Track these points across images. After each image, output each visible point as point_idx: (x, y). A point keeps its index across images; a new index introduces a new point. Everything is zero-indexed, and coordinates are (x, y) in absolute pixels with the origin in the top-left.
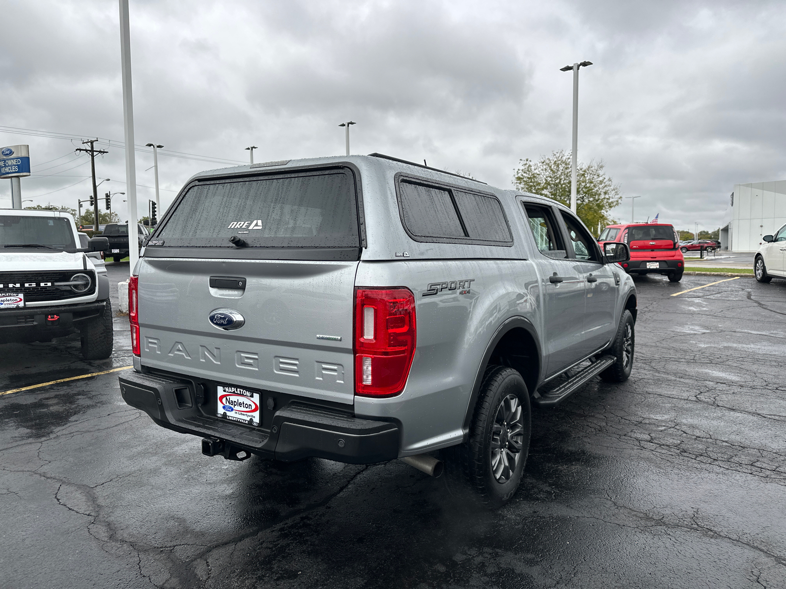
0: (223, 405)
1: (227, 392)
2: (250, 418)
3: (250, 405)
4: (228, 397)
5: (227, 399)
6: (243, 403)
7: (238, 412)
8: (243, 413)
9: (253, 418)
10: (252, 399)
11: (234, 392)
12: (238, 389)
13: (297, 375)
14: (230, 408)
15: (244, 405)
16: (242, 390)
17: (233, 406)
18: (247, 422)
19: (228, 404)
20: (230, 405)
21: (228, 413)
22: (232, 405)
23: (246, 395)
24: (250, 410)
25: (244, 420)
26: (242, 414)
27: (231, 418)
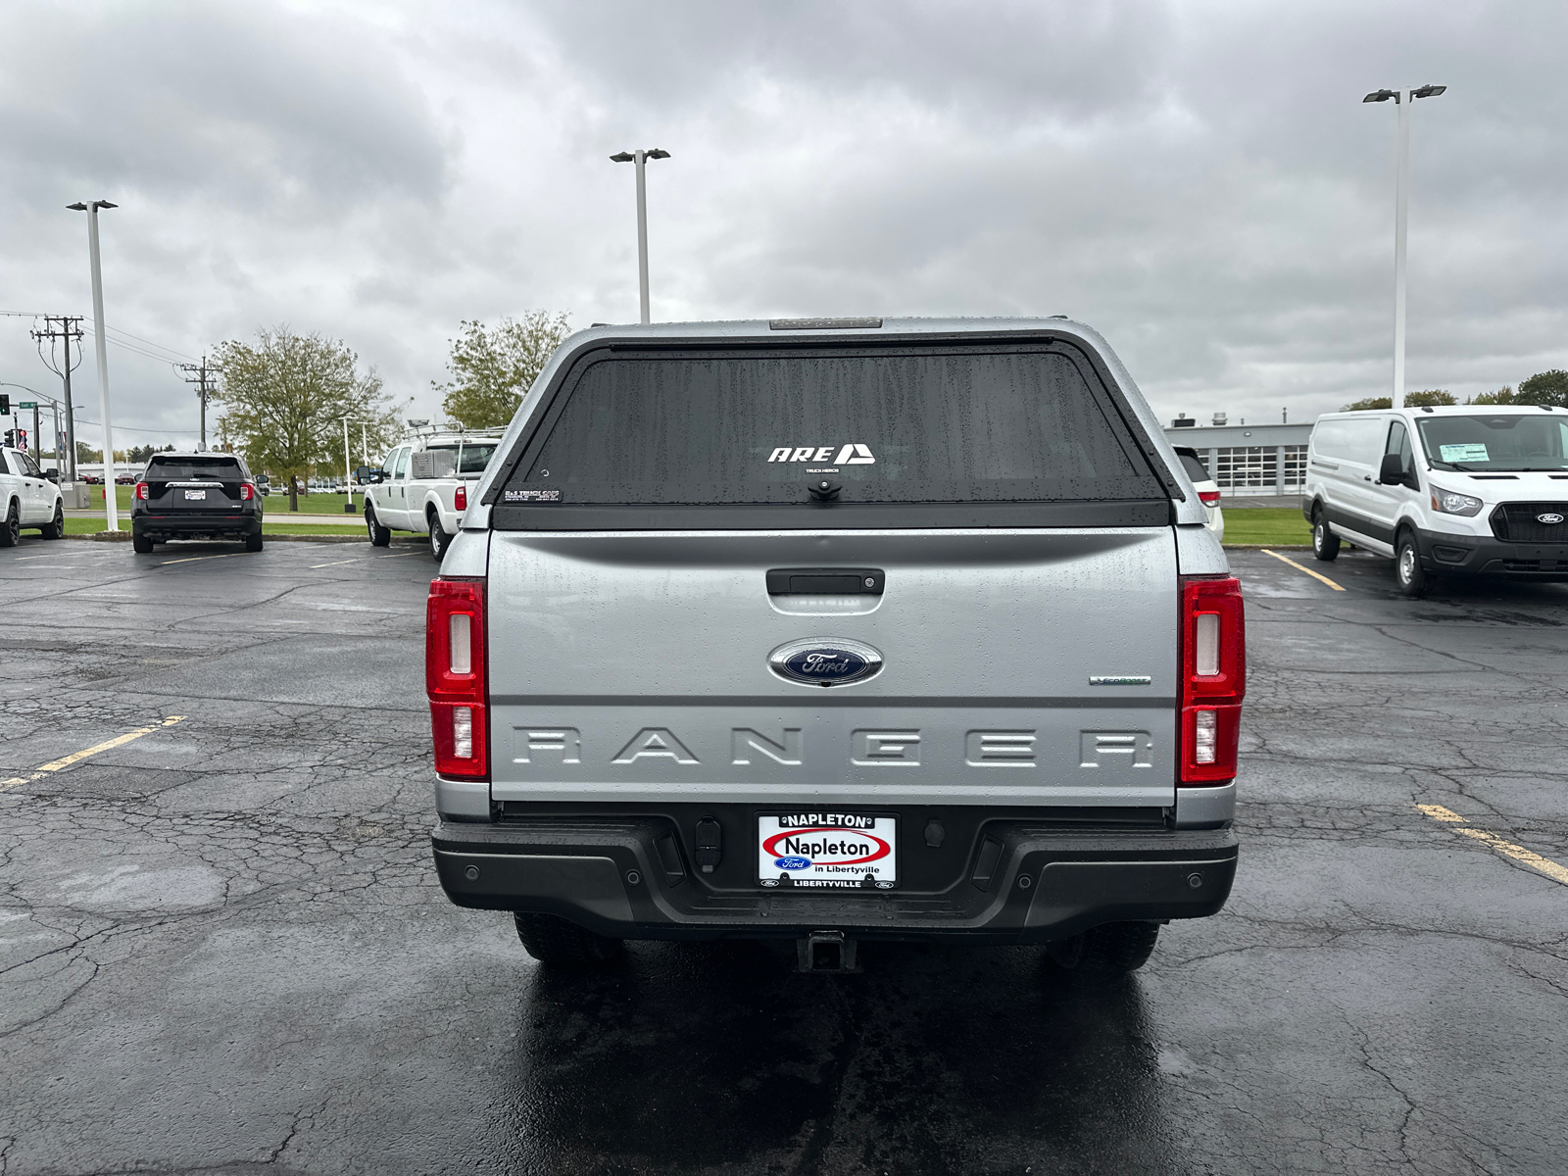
0: (776, 858)
1: (794, 826)
2: (865, 874)
3: (861, 846)
4: (793, 839)
5: (788, 842)
6: (842, 845)
7: (825, 867)
8: (841, 867)
9: (874, 874)
10: (870, 832)
11: (816, 824)
12: (829, 816)
13: (1033, 765)
14: (801, 860)
15: (846, 849)
16: (840, 817)
17: (808, 857)
18: (857, 885)
19: (792, 852)
20: (801, 855)
21: (793, 875)
22: (808, 853)
23: (854, 826)
24: (864, 855)
25: (848, 882)
26: (838, 870)
27: (806, 884)
